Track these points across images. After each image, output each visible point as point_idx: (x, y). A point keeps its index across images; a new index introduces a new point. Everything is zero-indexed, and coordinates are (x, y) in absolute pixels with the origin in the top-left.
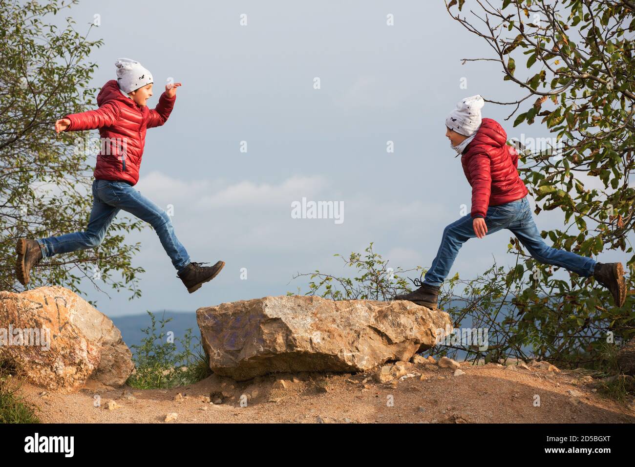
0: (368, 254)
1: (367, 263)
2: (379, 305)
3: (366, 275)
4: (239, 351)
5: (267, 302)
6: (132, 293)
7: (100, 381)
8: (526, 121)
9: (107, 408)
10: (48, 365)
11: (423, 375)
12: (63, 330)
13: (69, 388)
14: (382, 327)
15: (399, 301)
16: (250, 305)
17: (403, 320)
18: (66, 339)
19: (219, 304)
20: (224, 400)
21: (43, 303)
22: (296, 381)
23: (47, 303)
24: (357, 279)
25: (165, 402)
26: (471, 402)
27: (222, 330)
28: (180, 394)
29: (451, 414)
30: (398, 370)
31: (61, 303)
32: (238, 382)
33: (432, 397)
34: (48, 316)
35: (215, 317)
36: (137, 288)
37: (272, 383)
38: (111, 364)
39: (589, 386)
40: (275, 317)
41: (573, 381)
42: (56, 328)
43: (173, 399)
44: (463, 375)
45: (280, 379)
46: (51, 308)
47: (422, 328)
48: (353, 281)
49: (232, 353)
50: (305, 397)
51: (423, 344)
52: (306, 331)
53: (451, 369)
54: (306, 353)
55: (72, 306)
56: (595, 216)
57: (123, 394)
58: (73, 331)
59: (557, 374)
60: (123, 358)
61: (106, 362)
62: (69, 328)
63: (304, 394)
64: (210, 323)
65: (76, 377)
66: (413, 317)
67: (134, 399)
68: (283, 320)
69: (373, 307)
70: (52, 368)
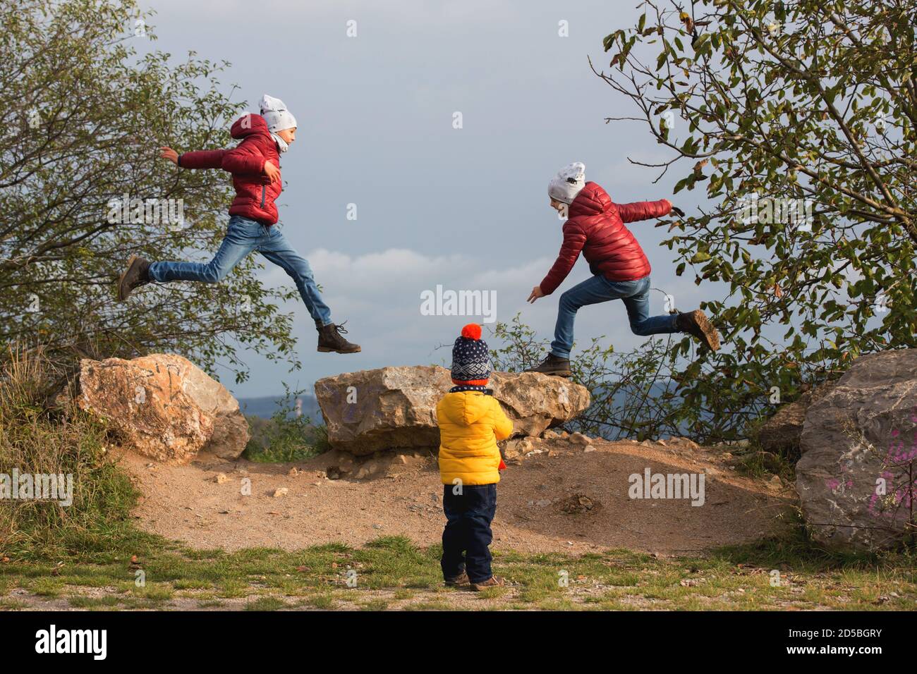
0: (515, 324)
1: (513, 334)
2: (507, 377)
3: (512, 347)
4: (357, 424)
5: (387, 372)
6: (292, 365)
7: (213, 453)
8: (686, 187)
9: (216, 481)
10: (158, 435)
11: (551, 451)
12: (175, 399)
13: (180, 460)
14: (509, 400)
15: (529, 373)
16: (369, 376)
17: (532, 393)
18: (177, 409)
19: (338, 374)
20: (342, 476)
21: (154, 371)
22: (416, 456)
23: (158, 371)
24: (501, 351)
25: (279, 476)
26: (599, 480)
27: (340, 402)
28: (294, 469)
29: (575, 492)
30: (525, 445)
31: (174, 372)
32: (357, 457)
33: (557, 475)
34: (159, 384)
35: (333, 388)
36: (296, 360)
37: (392, 458)
38: (224, 435)
39: (727, 464)
40: (395, 388)
41: (711, 458)
42: (167, 397)
43: (287, 473)
44: (593, 452)
45: (401, 454)
46: (162, 377)
47: (554, 402)
48: (499, 353)
49: (350, 427)
50: (425, 473)
51: (554, 418)
52: (426, 404)
53: (583, 444)
54: (426, 426)
55: (185, 375)
56: (756, 287)
57: (235, 467)
58: (185, 400)
59: (695, 451)
60: (238, 429)
61: (219, 433)
62: (181, 397)
63: (423, 470)
64: (328, 394)
65: (188, 448)
66: (543, 390)
67: (246, 472)
68: (404, 392)
69: (499, 379)
70: (161, 439)
